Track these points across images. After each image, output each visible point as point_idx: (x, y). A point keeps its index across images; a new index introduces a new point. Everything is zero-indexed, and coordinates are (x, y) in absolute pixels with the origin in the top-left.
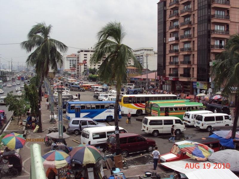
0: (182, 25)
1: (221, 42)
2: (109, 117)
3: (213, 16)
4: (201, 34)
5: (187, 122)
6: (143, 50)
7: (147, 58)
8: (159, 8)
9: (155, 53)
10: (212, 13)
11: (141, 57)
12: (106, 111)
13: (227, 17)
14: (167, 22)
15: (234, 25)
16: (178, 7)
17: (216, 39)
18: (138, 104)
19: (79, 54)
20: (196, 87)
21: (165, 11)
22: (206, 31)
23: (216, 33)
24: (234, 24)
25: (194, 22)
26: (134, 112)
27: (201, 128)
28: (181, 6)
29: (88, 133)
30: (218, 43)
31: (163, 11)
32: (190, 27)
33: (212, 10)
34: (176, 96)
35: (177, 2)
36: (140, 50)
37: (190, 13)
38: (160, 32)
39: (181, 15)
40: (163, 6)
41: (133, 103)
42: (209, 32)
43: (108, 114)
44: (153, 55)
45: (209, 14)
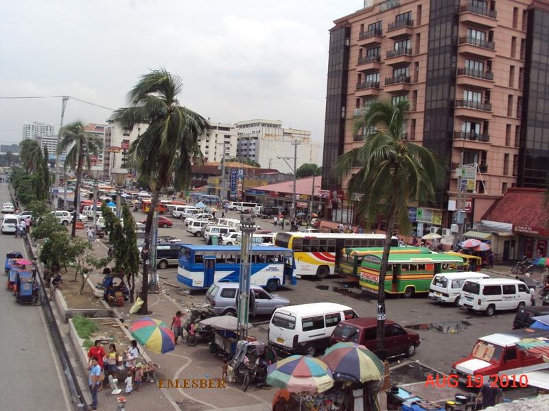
0: (389, 82)
1: (473, 127)
2: (273, 282)
3: (462, 72)
4: (434, 106)
5: (441, 296)
6: (258, 124)
7: (296, 148)
8: (332, 41)
9: (284, 133)
10: (460, 65)
11: (254, 141)
12: (267, 267)
13: (489, 76)
14: (350, 73)
15: (499, 92)
16: (380, 43)
17: (464, 119)
18: (321, 253)
19: (111, 126)
20: (415, 219)
21: (347, 49)
22: (445, 102)
23: (465, 107)
24: (501, 90)
25: (416, 80)
26: (313, 270)
27: (476, 307)
28: (386, 42)
29: (293, 319)
30: (468, 130)
31: (343, 48)
32: (407, 88)
33: (459, 59)
34: (397, 238)
35: (377, 33)
36: (252, 125)
37: (407, 60)
38: (333, 94)
39: (388, 62)
40: (343, 38)
41: (312, 251)
42: (452, 105)
43: (271, 275)
44: (281, 138)
45: (454, 65)
